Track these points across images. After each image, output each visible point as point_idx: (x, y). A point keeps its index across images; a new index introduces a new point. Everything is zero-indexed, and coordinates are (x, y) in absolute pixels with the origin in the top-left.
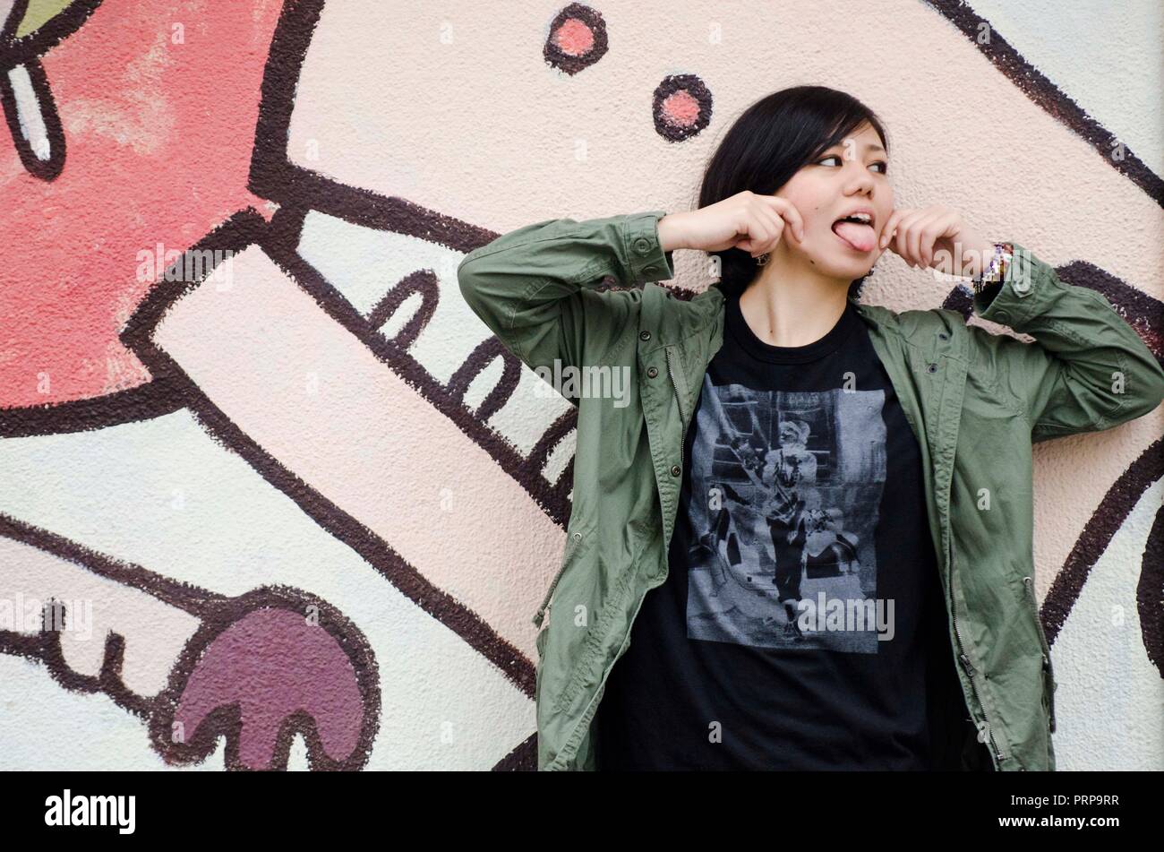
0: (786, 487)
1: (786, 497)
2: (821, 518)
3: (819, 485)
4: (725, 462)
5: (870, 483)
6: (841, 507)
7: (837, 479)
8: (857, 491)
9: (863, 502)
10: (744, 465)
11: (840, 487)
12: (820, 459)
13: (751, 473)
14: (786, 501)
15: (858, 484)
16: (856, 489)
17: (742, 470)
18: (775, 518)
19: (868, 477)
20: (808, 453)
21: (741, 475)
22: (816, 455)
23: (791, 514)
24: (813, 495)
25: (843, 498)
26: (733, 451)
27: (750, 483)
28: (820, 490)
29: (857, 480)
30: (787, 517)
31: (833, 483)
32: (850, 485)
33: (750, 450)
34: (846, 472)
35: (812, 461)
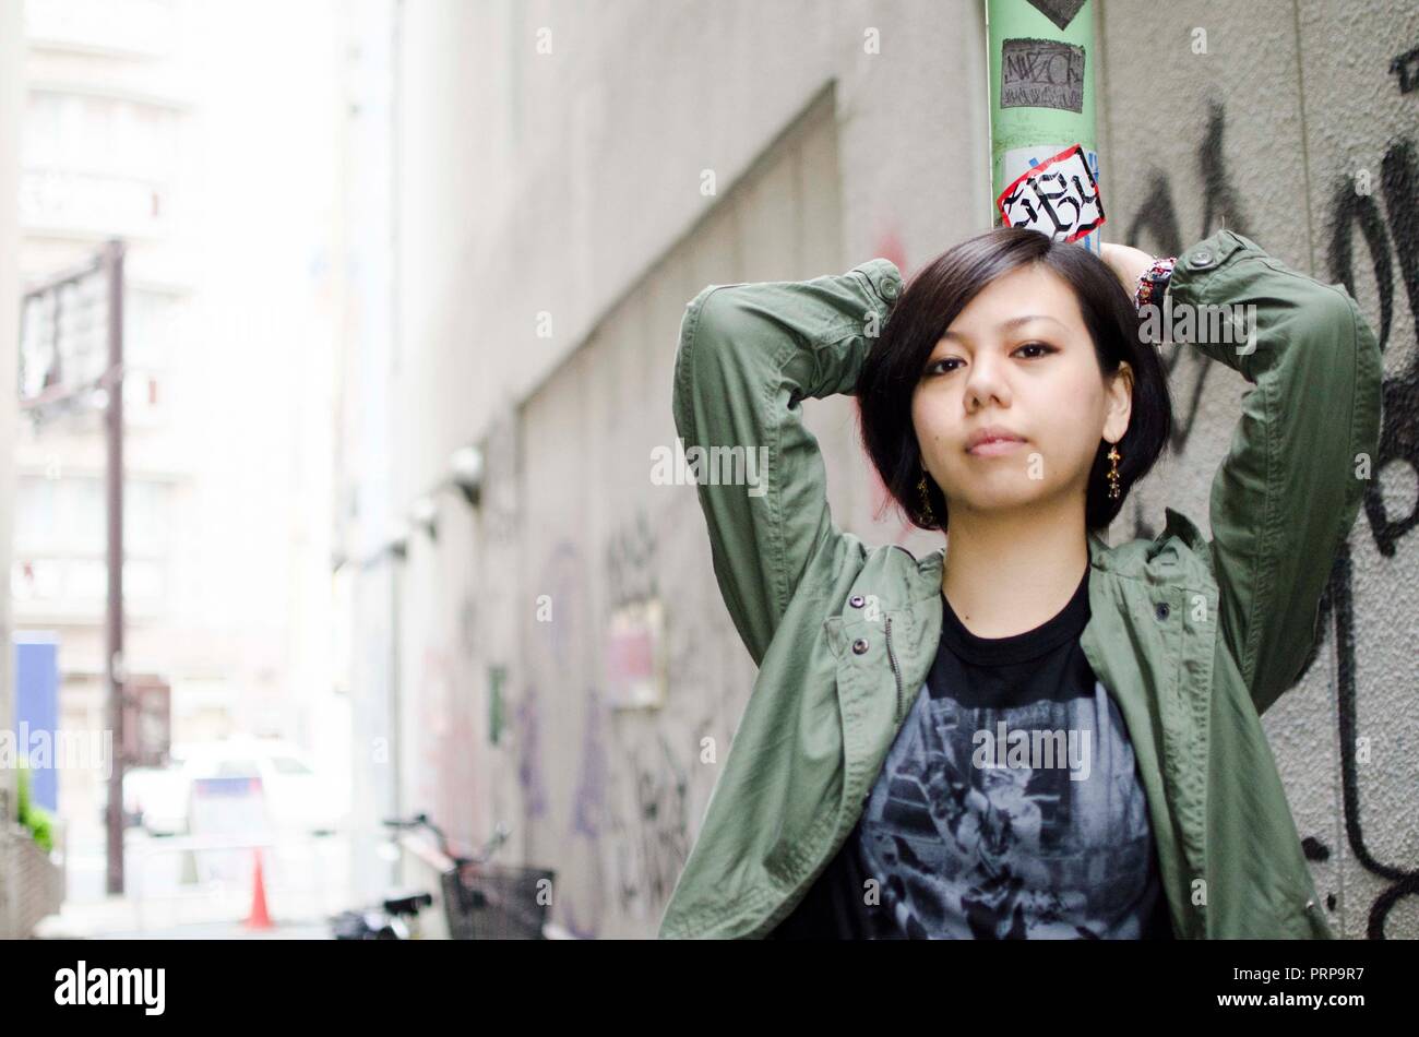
0: (993, 854)
1: (993, 870)
2: (1051, 905)
3: (1047, 855)
4: (906, 802)
5: (1126, 843)
6: (1084, 890)
7: (1072, 843)
8: (1107, 860)
9: (1119, 876)
10: (932, 810)
11: (1078, 857)
12: (1047, 810)
13: (942, 825)
14: (993, 875)
15: (1106, 848)
16: (1104, 856)
17: (929, 816)
18: (975, 899)
19: (1121, 834)
20: (1028, 800)
21: (924, 825)
22: (1041, 804)
23: (1000, 894)
24: (1037, 869)
25: (1085, 873)
26: (920, 785)
27: (938, 840)
28: (1047, 863)
29: (1104, 842)
30: (994, 899)
31: (1066, 851)
32: (1094, 851)
33: (943, 785)
34: (1084, 830)
35: (1033, 814)
